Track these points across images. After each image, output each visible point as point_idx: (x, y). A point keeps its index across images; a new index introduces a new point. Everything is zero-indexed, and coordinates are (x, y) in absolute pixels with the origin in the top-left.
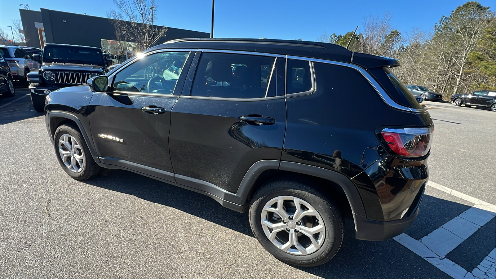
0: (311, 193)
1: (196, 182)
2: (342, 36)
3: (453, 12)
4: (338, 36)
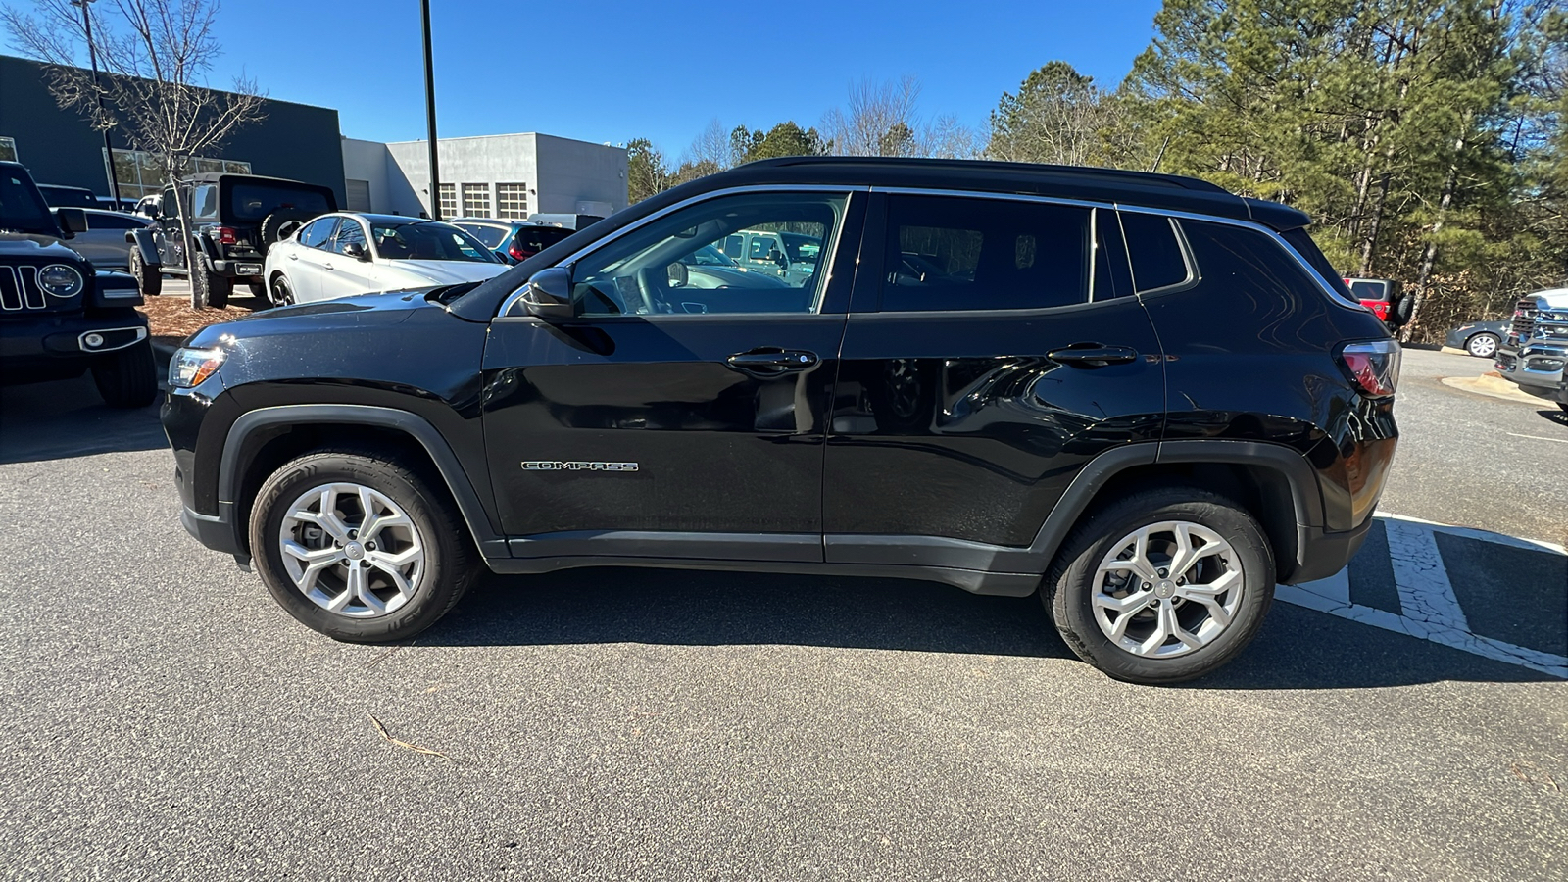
0: (1216, 503)
1: (898, 543)
2: (765, 134)
3: (1024, 84)
4: (755, 135)
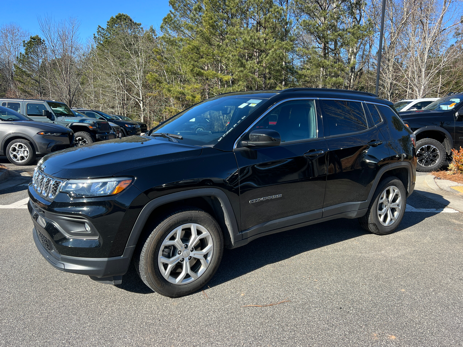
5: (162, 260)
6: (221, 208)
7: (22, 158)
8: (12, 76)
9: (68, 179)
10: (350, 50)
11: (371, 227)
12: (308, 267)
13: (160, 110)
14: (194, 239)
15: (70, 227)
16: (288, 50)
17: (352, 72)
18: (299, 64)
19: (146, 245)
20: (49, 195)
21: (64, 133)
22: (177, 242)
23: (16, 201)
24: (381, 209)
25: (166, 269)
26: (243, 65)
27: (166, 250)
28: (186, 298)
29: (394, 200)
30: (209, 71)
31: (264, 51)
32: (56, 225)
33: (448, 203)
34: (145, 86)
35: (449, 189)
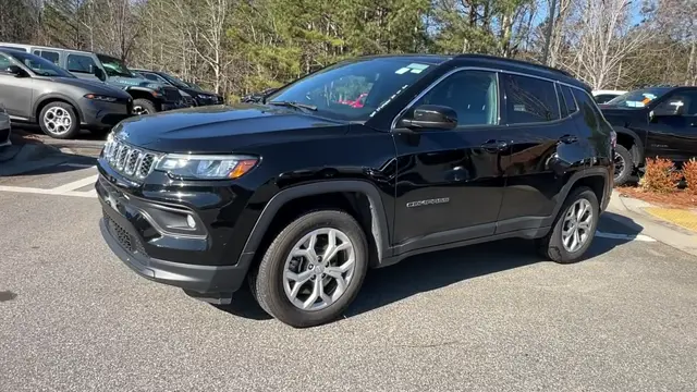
5: (288, 274)
6: (370, 210)
7: (61, 128)
8: (40, 18)
9: (167, 153)
10: (505, 19)
11: (552, 252)
12: (474, 299)
13: (243, 80)
14: (331, 250)
15: (165, 219)
16: (422, 11)
17: (505, 48)
18: (434, 33)
19: (269, 252)
20: (137, 173)
21: (120, 99)
22: (310, 252)
23: (59, 184)
24: (566, 229)
25: (292, 288)
26: (361, 28)
27: (294, 262)
28: (315, 329)
29: (583, 219)
30: (313, 31)
31: (391, 11)
32: (146, 215)
33: (641, 228)
34: (223, 45)
35: (639, 212)
